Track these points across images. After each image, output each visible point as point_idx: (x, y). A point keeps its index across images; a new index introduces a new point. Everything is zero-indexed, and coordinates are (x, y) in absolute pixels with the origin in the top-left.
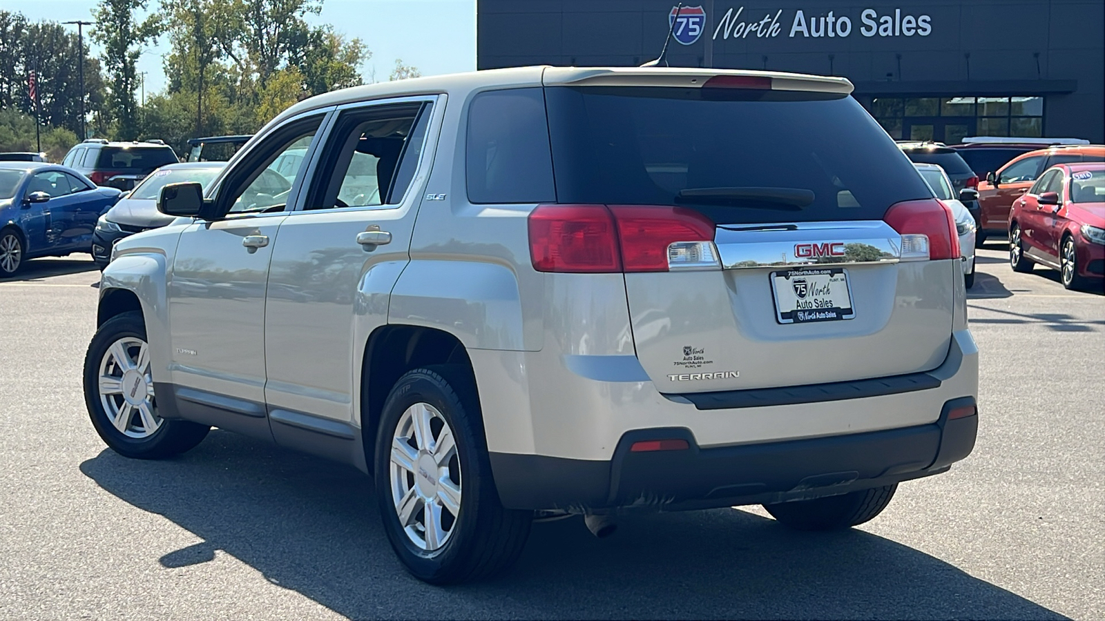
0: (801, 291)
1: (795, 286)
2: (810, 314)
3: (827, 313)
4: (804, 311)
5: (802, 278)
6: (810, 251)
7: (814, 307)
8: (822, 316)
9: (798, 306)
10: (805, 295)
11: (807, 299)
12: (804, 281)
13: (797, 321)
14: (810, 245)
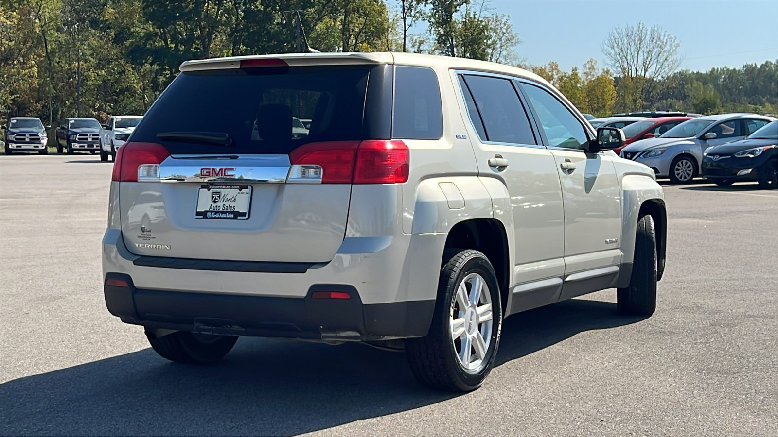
0: (216, 199)
1: (212, 195)
2: (215, 214)
3: (227, 214)
4: (212, 212)
5: (218, 190)
6: (209, 173)
7: (221, 210)
8: (224, 216)
9: (210, 208)
10: (217, 201)
11: (218, 204)
12: (220, 193)
13: (205, 217)
14: (209, 169)
